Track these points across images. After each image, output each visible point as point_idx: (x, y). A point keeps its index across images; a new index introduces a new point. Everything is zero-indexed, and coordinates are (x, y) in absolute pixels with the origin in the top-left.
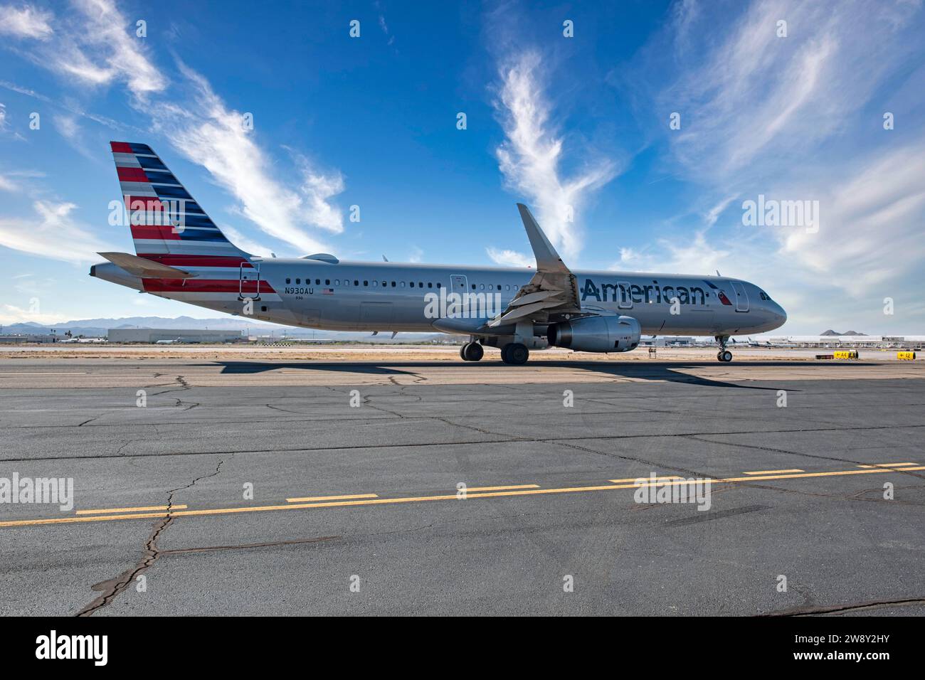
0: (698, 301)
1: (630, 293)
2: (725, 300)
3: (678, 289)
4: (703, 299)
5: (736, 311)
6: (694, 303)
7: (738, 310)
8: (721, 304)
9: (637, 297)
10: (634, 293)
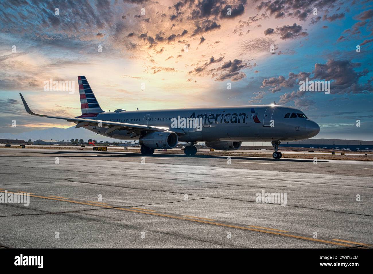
0: (242, 121)
1: (208, 119)
2: (256, 120)
3: (233, 114)
4: (244, 120)
5: (263, 126)
6: (239, 122)
7: (265, 125)
8: (254, 122)
9: (211, 121)
10: (211, 118)
